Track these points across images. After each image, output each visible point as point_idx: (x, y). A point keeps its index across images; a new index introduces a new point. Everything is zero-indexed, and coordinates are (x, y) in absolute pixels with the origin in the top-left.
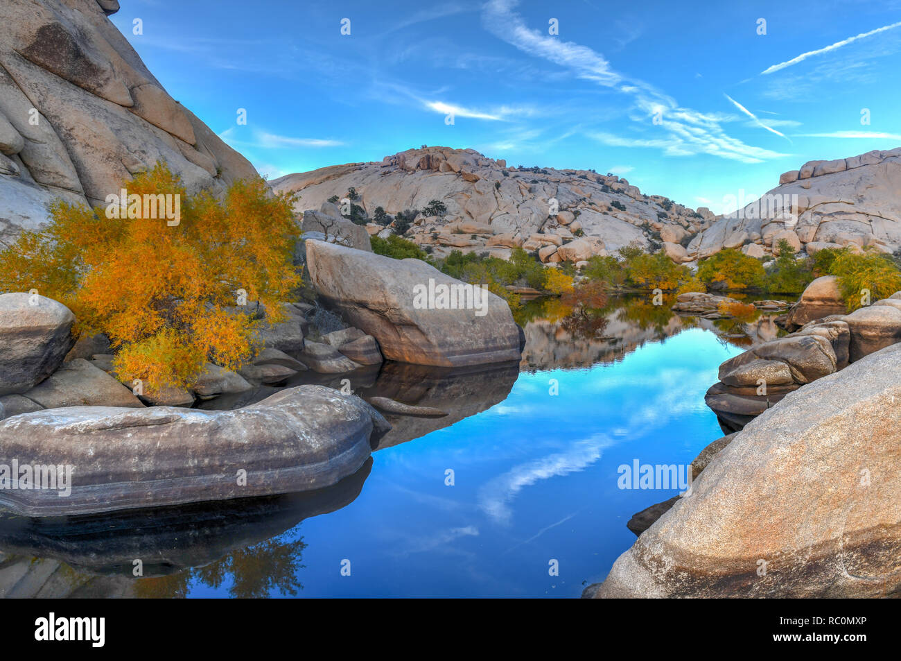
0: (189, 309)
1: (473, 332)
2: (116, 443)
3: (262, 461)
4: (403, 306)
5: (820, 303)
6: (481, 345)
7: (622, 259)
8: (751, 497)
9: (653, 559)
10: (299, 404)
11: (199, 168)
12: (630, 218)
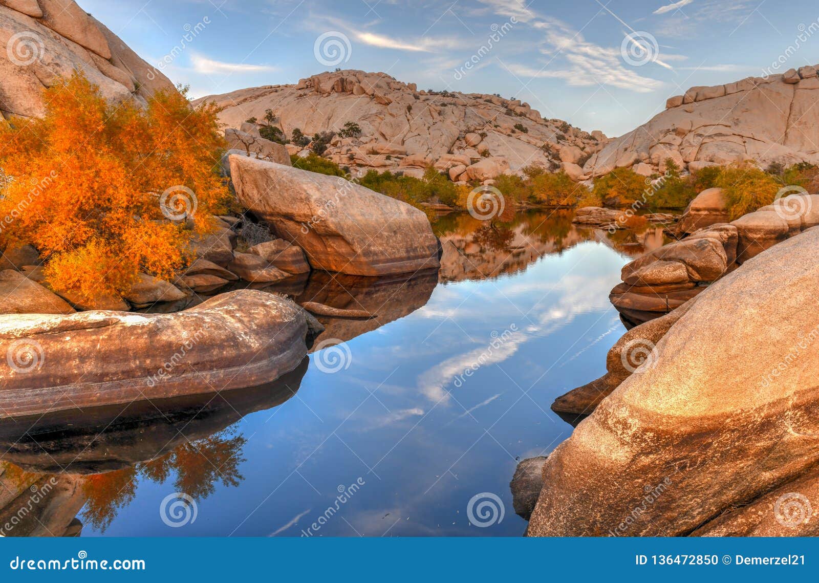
0: (118, 219)
1: (395, 242)
2: (55, 347)
3: (207, 361)
4: (328, 218)
5: (706, 213)
6: (403, 254)
7: (526, 178)
8: (721, 357)
9: (618, 422)
10: (236, 307)
11: (116, 83)
12: (531, 140)
